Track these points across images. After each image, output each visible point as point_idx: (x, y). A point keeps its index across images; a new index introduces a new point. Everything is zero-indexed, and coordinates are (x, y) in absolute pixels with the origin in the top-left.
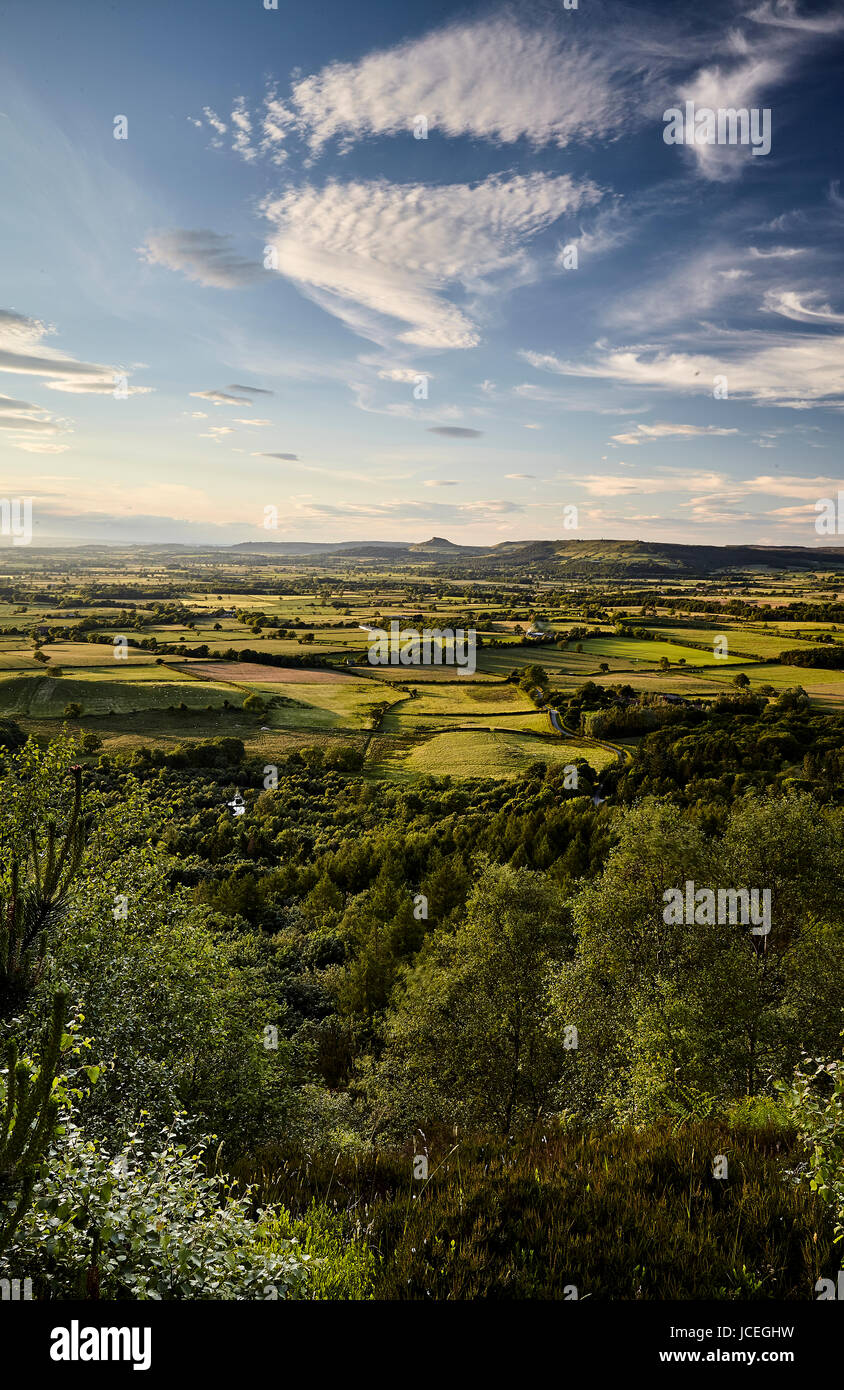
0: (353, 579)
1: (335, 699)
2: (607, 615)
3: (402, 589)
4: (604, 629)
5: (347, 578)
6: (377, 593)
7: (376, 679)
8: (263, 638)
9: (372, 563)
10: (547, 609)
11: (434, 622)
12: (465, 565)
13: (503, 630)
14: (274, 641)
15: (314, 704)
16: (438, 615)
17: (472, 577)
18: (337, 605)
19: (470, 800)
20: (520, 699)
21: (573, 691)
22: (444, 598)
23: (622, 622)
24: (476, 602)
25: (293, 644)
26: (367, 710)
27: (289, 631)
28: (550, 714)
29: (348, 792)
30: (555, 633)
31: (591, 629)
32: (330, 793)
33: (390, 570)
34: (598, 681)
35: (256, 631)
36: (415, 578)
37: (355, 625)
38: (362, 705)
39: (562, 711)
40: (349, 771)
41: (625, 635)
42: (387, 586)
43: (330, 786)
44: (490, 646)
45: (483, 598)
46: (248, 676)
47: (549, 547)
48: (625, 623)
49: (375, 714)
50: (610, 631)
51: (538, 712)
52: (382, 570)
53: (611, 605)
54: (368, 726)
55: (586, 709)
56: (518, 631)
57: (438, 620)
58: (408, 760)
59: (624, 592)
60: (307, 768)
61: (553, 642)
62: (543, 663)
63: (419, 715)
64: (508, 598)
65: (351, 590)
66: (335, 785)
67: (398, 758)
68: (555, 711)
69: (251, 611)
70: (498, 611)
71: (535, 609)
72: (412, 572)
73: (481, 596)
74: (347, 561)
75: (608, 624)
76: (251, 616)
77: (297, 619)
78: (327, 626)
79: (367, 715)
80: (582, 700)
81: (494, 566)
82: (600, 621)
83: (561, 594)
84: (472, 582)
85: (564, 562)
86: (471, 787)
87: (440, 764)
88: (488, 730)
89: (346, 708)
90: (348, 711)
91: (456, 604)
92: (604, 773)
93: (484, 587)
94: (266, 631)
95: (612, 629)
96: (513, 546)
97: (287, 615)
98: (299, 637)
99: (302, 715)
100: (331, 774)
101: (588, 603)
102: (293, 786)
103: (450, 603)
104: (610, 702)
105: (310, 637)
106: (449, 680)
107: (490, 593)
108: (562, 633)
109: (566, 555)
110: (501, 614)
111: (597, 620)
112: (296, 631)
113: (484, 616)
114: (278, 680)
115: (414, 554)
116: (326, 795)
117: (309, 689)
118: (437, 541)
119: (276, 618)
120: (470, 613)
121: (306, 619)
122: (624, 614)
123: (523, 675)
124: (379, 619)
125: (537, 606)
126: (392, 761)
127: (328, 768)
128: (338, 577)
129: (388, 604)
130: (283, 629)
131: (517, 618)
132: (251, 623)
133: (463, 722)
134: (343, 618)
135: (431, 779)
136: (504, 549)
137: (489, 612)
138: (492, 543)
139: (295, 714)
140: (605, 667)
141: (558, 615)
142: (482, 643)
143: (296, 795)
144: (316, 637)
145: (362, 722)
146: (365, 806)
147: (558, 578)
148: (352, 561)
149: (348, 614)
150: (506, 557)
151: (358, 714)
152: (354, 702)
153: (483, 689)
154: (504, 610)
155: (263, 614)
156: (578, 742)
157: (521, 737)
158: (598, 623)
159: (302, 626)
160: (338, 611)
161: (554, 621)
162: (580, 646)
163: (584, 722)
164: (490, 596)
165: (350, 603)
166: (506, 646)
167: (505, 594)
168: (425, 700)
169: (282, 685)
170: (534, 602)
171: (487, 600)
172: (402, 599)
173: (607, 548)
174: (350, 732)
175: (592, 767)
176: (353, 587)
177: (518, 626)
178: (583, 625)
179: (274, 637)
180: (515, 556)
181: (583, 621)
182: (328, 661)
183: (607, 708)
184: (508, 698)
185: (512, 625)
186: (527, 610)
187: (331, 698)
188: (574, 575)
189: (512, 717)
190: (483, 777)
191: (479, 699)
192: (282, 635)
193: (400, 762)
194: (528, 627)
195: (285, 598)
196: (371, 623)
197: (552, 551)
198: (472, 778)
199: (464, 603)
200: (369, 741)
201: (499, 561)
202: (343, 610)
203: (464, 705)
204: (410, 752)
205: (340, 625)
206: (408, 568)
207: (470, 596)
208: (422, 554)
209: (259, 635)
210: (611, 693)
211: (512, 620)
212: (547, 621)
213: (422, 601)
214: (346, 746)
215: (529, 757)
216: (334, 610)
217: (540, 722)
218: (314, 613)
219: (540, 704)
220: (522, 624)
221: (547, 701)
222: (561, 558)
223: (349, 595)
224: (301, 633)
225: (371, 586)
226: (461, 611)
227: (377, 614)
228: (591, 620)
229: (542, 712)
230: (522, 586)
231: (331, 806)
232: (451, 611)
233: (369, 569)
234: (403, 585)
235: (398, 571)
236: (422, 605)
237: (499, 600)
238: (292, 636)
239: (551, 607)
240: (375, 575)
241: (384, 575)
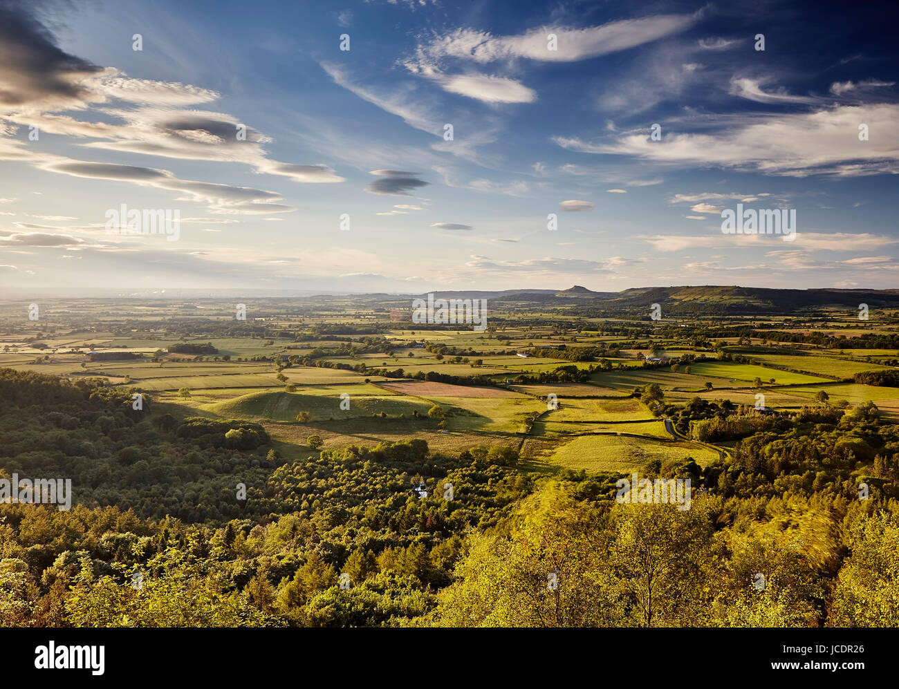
0: (513, 318)
1: (498, 409)
2: (711, 345)
3: (550, 325)
4: (708, 355)
5: (509, 317)
6: (531, 329)
7: (529, 394)
8: (444, 363)
9: (528, 306)
10: (663, 340)
11: (574, 350)
12: (598, 306)
13: (628, 356)
14: (452, 365)
15: (481, 414)
16: (578, 345)
17: (604, 315)
18: (500, 338)
19: (600, 489)
20: (641, 410)
21: (684, 404)
22: (583, 332)
23: (723, 350)
24: (607, 335)
25: (466, 368)
26: (522, 418)
27: (464, 357)
28: (665, 421)
29: (505, 481)
30: (670, 359)
31: (698, 355)
32: (492, 482)
33: (541, 311)
34: (703, 396)
35: (439, 358)
36: (560, 317)
37: (513, 353)
38: (518, 414)
39: (675, 420)
40: (507, 465)
41: (726, 360)
42: (539, 323)
43: (492, 477)
44: (618, 369)
45: (613, 332)
46: (432, 392)
47: (665, 292)
48: (726, 351)
49: (528, 421)
50: (713, 357)
51: (655, 420)
52: (535, 311)
53: (715, 336)
54: (522, 430)
55: (693, 419)
56: (640, 357)
57: (578, 349)
58: (553, 458)
59: (725, 327)
60: (475, 462)
61: (668, 365)
62: (660, 382)
63: (562, 422)
64: (632, 332)
65: (512, 326)
66: (496, 475)
67: (545, 455)
68: (669, 419)
69: (436, 343)
70: (625, 341)
71: (654, 340)
72: (558, 312)
73: (611, 330)
74: (508, 304)
75: (712, 351)
76: (436, 347)
77: (470, 349)
78: (493, 354)
79: (522, 422)
80: (691, 411)
81: (621, 307)
82: (706, 349)
83: (674, 328)
84: (604, 320)
85: (677, 303)
86: (600, 479)
87: (578, 461)
88: (615, 434)
89: (505, 417)
90: (507, 419)
91: (592, 336)
92: (708, 469)
93: (614, 323)
94: (447, 358)
95: (715, 355)
96: (636, 292)
97: (462, 345)
98: (471, 362)
99: (473, 421)
100: (493, 467)
101: (696, 335)
102: (464, 476)
103: (587, 336)
104: (713, 413)
105: (480, 362)
106: (585, 395)
107: (619, 328)
108: (675, 358)
109: (678, 298)
110: (627, 344)
111: (702, 348)
112: (469, 358)
113: (614, 346)
114: (454, 395)
115: (559, 299)
116: (489, 483)
117: (478, 402)
118: (578, 289)
119: (454, 349)
120: (603, 343)
121: (477, 349)
122: (725, 344)
123: (644, 391)
124: (532, 348)
125: (656, 338)
126: (540, 458)
127: (492, 463)
128: (502, 316)
129: (539, 337)
130: (460, 356)
131: (639, 347)
132: (435, 352)
133: (596, 428)
134: (505, 348)
135: (571, 473)
136: (630, 294)
137: (618, 342)
138: (619, 290)
139: (467, 421)
140: (709, 385)
141: (672, 345)
142: (612, 367)
143: (466, 483)
144: (484, 362)
145: (518, 427)
146: (518, 492)
147: (672, 316)
148: (512, 305)
149: (508, 344)
150: (631, 300)
151: (515, 421)
152: (512, 412)
153: (612, 402)
154: (629, 341)
155: (444, 345)
156: (687, 445)
157: (642, 440)
158: (704, 351)
159: (474, 354)
160: (502, 343)
161: (668, 349)
162: (690, 370)
163: (692, 429)
164: (618, 330)
165: (511, 336)
166: (630, 369)
167: (630, 328)
168: (566, 411)
169: (458, 398)
170: (653, 334)
171: (616, 333)
172: (550, 333)
173: (711, 292)
174: (509, 435)
175: (698, 464)
176: (513, 324)
177: (640, 353)
178: (692, 353)
179: (452, 362)
180: (638, 299)
181: (691, 349)
182: (493, 380)
183: (711, 417)
184: (632, 409)
185: (635, 353)
186: (647, 341)
187: (494, 409)
188: (685, 313)
189: (635, 424)
190: (611, 471)
191: (609, 410)
192: (459, 361)
193: (547, 458)
194: (648, 355)
195: (461, 332)
196: (526, 351)
197: (667, 295)
198: (602, 472)
199: (598, 335)
200: (523, 442)
201: (625, 304)
202: (505, 342)
203: (597, 415)
204: (554, 451)
205: (502, 353)
206: (555, 310)
207: (603, 330)
208: (566, 298)
209: (442, 361)
210: (713, 406)
211: (636, 348)
212: (663, 349)
213: (565, 334)
214: (505, 446)
215: (648, 456)
216: (498, 342)
217: (658, 429)
218: (483, 344)
219: (657, 414)
220: (643, 351)
221: (663, 412)
222: (674, 300)
223: (509, 331)
224: (473, 359)
225: (527, 323)
226: (595, 342)
227: (531, 345)
228: (698, 348)
229: (659, 420)
230: (643, 322)
231: (493, 492)
232: (587, 342)
233: (525, 310)
234: (551, 322)
235: (548, 312)
236: (566, 337)
237: (626, 333)
238: (466, 361)
239: (667, 338)
240: (530, 315)
241: (537, 315)
